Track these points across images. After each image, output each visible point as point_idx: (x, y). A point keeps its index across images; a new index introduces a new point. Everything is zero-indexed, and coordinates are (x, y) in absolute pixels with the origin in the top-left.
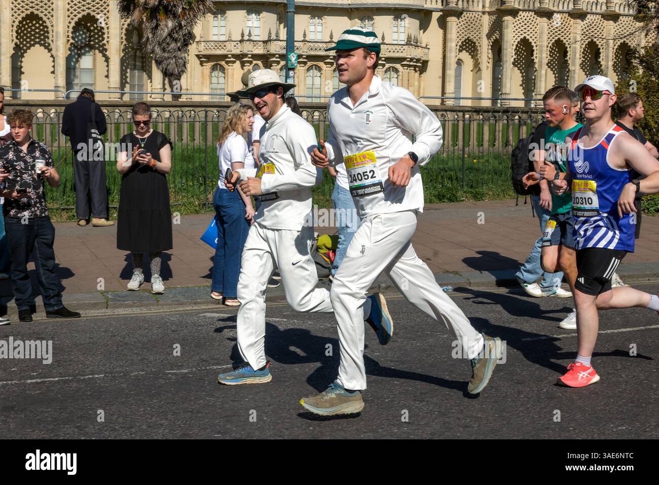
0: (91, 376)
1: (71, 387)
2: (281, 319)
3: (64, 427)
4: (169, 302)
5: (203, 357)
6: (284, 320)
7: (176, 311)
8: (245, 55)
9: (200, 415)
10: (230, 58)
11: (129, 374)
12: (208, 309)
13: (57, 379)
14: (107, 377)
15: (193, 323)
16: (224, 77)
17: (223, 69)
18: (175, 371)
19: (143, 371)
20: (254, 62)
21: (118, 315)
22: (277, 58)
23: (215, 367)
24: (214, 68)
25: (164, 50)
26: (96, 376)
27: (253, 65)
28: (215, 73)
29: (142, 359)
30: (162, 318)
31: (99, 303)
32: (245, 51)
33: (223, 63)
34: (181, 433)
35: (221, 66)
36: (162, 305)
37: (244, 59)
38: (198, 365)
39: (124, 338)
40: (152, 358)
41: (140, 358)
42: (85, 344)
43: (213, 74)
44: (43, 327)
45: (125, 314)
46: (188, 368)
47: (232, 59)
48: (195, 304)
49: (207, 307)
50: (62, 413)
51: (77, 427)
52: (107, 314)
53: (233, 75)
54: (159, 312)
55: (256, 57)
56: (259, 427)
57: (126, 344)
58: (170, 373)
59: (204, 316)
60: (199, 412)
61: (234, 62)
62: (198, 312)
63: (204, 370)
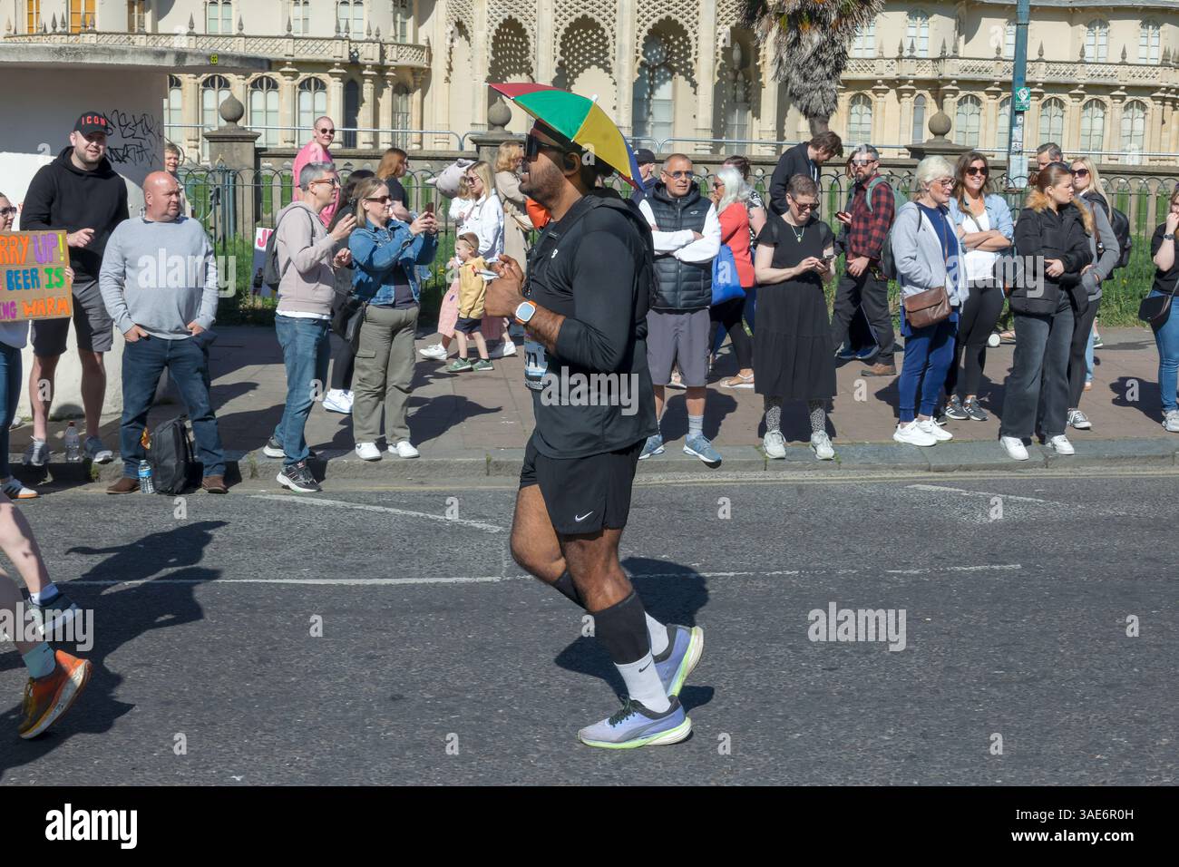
0: (780, 573)
1: (757, 587)
2: (1035, 500)
3: (771, 646)
4: (856, 464)
5: (935, 552)
6: (1039, 500)
7: (871, 479)
8: (903, 81)
9: (963, 640)
10: (880, 85)
11: (834, 573)
12: (918, 478)
13: (732, 574)
14: (804, 574)
15: (902, 499)
16: (871, 114)
17: (868, 102)
18: (900, 571)
19: (853, 569)
20: (918, 92)
21: (784, 481)
22: (953, 85)
23: (959, 569)
24: (854, 100)
25: (805, 78)
26: (788, 573)
27: (915, 96)
28: (857, 108)
29: (845, 551)
30: (853, 489)
31: (754, 462)
32: (904, 75)
33: (869, 92)
34: (943, 666)
35: (865, 96)
36: (845, 469)
37: (902, 87)
38: (932, 564)
39: (809, 517)
40: (860, 549)
41: (841, 548)
42: (754, 523)
43: (853, 110)
44: (682, 495)
45: (794, 480)
46: (918, 568)
47: (883, 87)
48: (894, 468)
49: (914, 475)
50: (759, 625)
51: (790, 647)
52: (768, 479)
53: (884, 111)
54: (845, 480)
55: (920, 83)
56: (1056, 664)
57: (814, 526)
58: (894, 574)
59: (915, 488)
60: (960, 636)
61: (886, 91)
62: (904, 484)
63: (942, 572)
